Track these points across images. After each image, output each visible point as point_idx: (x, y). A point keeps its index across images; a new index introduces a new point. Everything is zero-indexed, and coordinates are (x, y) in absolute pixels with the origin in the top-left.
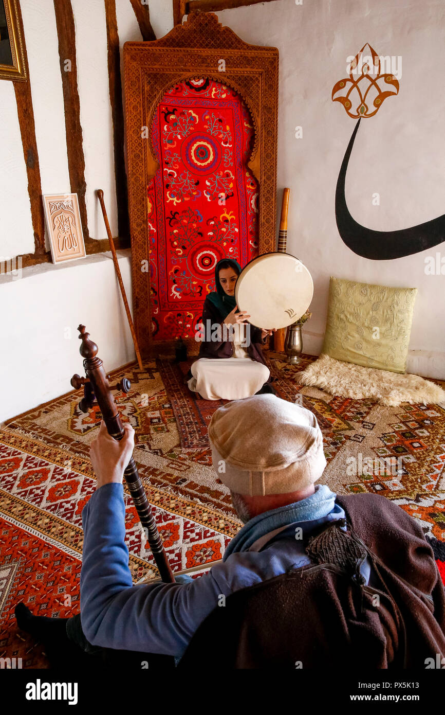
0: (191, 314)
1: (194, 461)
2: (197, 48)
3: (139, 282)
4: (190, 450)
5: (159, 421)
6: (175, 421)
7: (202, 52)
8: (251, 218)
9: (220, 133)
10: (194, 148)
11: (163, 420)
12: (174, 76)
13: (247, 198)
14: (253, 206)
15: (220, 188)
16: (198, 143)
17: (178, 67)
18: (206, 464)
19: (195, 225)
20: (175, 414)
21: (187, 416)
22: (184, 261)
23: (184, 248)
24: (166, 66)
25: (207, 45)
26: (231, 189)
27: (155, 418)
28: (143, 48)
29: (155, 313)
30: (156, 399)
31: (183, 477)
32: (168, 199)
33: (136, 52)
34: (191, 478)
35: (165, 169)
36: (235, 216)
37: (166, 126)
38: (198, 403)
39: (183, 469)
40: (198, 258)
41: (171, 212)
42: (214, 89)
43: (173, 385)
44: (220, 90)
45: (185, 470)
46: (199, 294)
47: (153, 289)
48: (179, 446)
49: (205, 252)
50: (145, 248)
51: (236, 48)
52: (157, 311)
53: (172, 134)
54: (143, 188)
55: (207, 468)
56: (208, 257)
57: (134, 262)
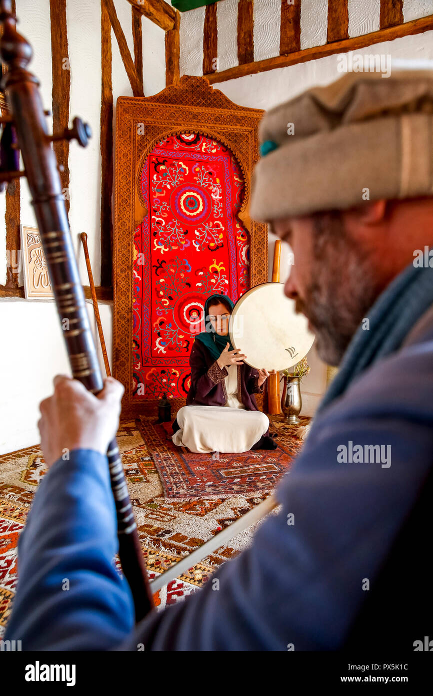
0: (177, 372)
1: (181, 511)
2: (189, 105)
3: (120, 332)
4: (175, 500)
5: (137, 472)
6: (157, 472)
7: (194, 109)
8: (242, 269)
9: (210, 185)
10: (183, 198)
11: (142, 472)
12: (165, 129)
13: (237, 249)
14: (244, 258)
15: (209, 238)
16: (188, 194)
17: (170, 121)
18: (197, 515)
19: (182, 275)
20: (156, 465)
21: (171, 468)
22: (170, 312)
23: (170, 298)
24: (157, 119)
25: (198, 104)
26: (220, 240)
27: (132, 470)
28: (136, 102)
29: (136, 368)
30: (134, 453)
31: (167, 528)
32: (155, 247)
33: (129, 105)
34: (177, 529)
35: (153, 217)
36: (224, 267)
37: (155, 175)
38: (184, 456)
39: (167, 520)
40: (185, 309)
41: (158, 260)
42: (204, 144)
43: (154, 440)
44: (210, 145)
45: (169, 521)
46: (186, 349)
47: (135, 341)
48: (162, 495)
49: (193, 304)
50: (128, 296)
51: (226, 107)
52: (139, 367)
53: (161, 184)
54: (129, 233)
55: (198, 518)
56: (196, 309)
57: (116, 310)
